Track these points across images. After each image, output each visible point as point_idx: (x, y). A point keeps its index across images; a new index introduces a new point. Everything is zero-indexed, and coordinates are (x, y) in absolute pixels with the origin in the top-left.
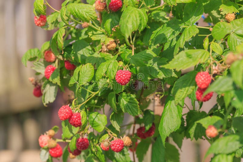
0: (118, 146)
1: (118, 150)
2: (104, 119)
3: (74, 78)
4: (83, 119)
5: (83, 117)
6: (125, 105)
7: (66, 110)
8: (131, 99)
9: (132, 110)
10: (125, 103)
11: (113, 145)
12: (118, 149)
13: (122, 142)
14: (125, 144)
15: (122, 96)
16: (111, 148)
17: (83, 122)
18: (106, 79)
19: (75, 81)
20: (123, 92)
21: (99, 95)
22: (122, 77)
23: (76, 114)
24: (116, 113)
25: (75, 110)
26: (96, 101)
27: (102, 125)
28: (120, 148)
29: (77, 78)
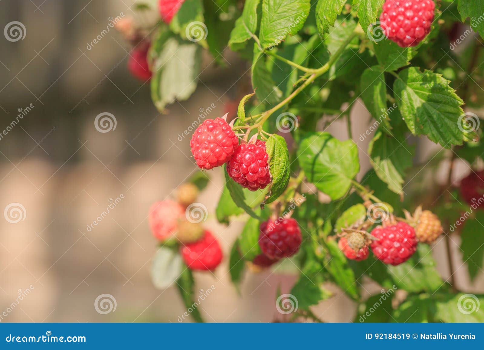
0: (397, 245)
1: (398, 259)
2: (349, 157)
3: (244, 24)
4: (276, 162)
5: (276, 155)
6: (418, 108)
7: (216, 136)
8: (438, 89)
9: (442, 126)
10: (418, 102)
11: (380, 243)
12: (397, 257)
13: (409, 233)
14: (421, 236)
15: (405, 79)
16: (373, 252)
17: (275, 174)
18: (352, 22)
19: (247, 34)
20: (410, 66)
21: (332, 77)
22: (401, 18)
23: (250, 146)
24: (388, 136)
25: (248, 131)
26: (325, 93)
27: (342, 176)
28: (405, 251)
29: (253, 21)
